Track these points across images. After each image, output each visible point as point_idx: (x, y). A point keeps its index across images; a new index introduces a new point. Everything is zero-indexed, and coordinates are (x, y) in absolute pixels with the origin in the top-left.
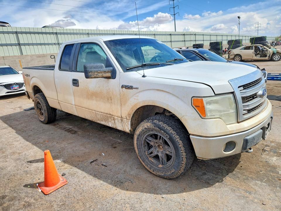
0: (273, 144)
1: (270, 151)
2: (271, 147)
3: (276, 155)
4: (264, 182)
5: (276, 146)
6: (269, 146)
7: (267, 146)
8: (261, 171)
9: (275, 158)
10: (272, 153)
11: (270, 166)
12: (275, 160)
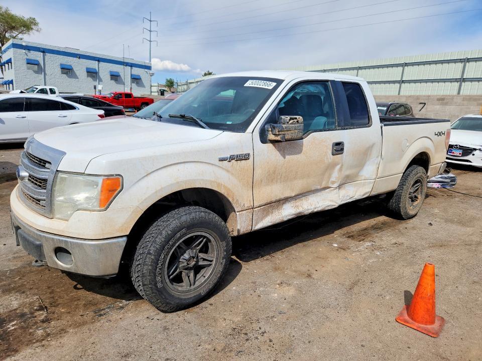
0: (40, 332)
1: (32, 313)
2: (36, 323)
3: (18, 311)
4: (8, 271)
5: (31, 331)
6: (43, 321)
7: (46, 321)
8: (20, 279)
9: (15, 304)
10: (26, 310)
11: (13, 289)
12: (13, 302)
